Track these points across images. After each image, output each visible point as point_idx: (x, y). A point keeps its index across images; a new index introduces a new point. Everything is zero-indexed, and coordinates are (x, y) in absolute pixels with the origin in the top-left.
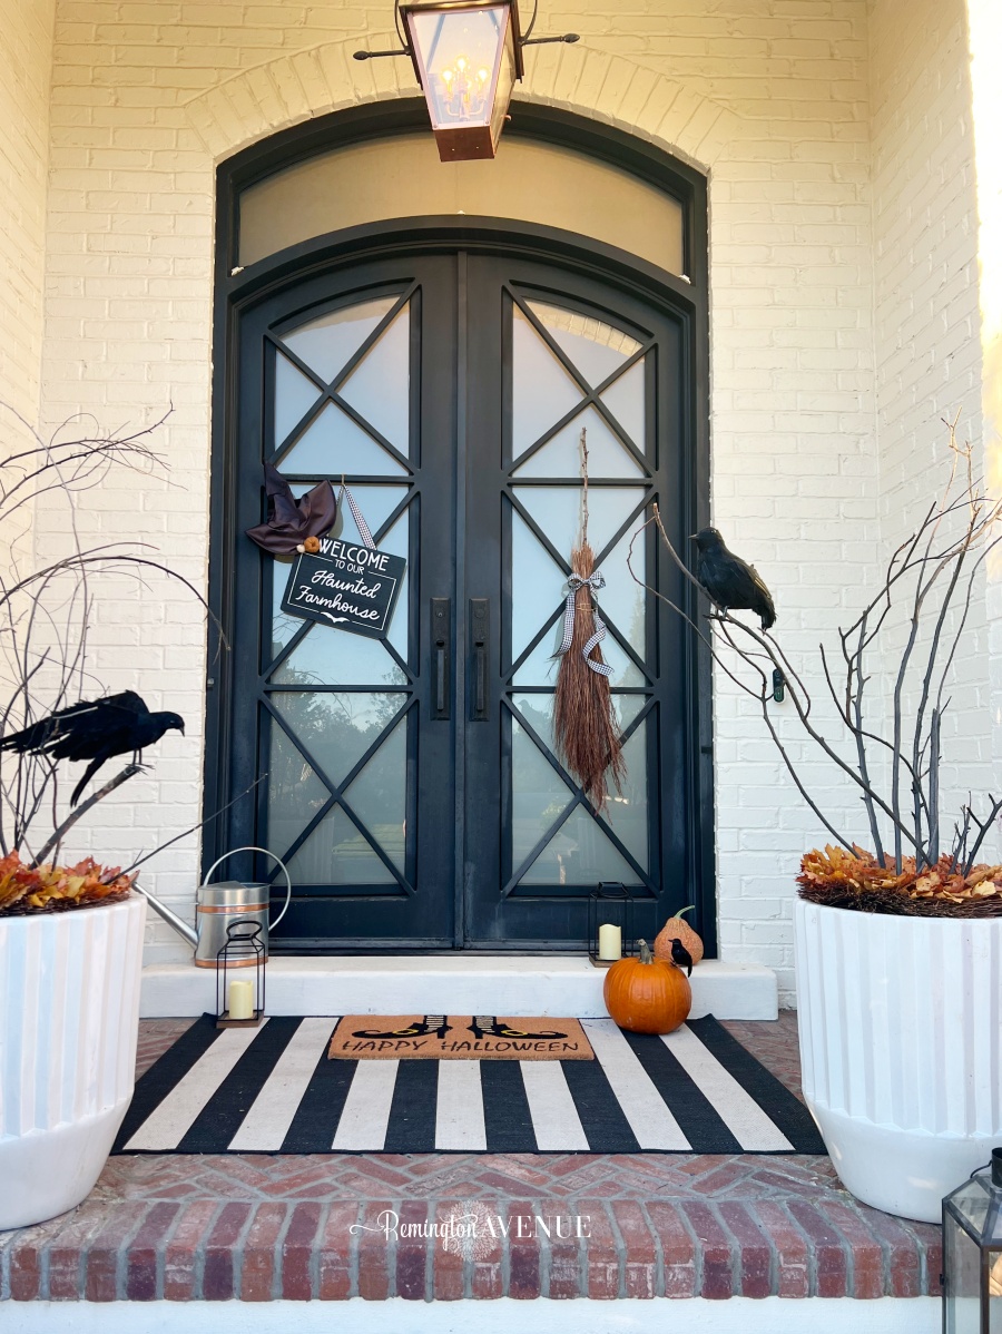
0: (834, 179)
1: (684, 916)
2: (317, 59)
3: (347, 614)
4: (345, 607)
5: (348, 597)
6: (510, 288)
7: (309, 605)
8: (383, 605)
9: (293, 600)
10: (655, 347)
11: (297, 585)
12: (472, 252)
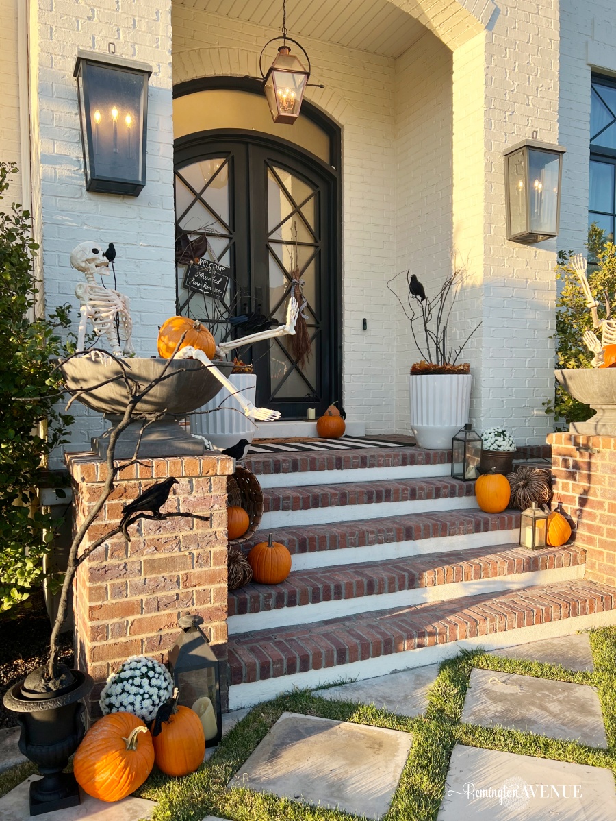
0: (383, 137)
1: (334, 405)
2: (199, 54)
3: (209, 291)
4: (208, 288)
5: (209, 284)
6: (267, 160)
7: (194, 286)
8: (222, 287)
9: (188, 283)
10: (319, 192)
11: (190, 277)
12: (253, 144)
